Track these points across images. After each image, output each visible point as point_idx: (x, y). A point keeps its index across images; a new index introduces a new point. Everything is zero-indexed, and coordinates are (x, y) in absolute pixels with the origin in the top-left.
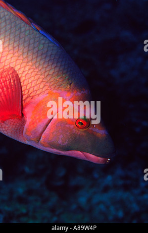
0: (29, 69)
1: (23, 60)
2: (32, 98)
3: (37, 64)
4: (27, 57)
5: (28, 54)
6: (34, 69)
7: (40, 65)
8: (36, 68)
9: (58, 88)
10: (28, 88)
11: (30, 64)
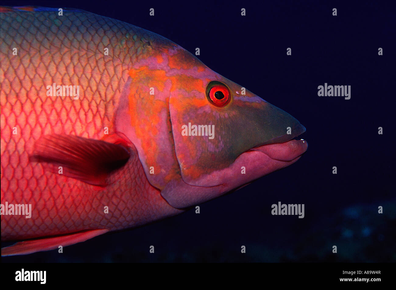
0: (72, 59)
1: (50, 52)
2: (114, 103)
3: (76, 44)
4: (52, 44)
5: (48, 40)
6: (78, 53)
7: (80, 42)
8: (79, 49)
9: (137, 57)
10: (94, 88)
11: (66, 50)
